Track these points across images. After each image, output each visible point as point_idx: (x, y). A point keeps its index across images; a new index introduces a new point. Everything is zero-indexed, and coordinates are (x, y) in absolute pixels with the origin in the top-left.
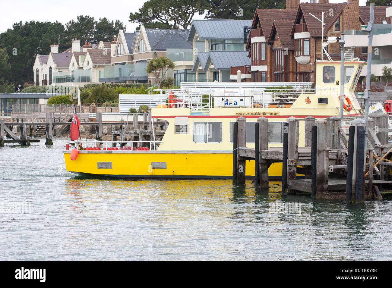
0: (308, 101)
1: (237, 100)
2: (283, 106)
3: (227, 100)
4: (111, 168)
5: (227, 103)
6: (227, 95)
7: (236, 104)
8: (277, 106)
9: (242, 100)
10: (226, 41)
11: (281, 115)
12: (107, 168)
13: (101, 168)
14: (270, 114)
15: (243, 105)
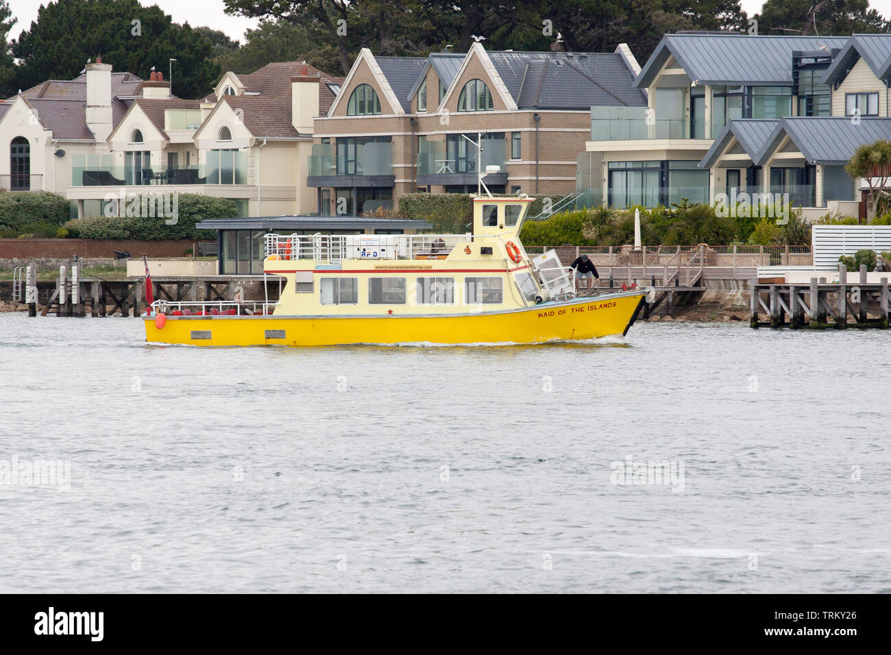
0: (468, 251)
1: (377, 250)
2: (436, 257)
3: (364, 250)
4: (210, 338)
5: (364, 254)
6: (363, 243)
7: (375, 254)
8: (428, 257)
9: (383, 250)
10: (753, 88)
11: (433, 269)
12: (204, 338)
13: (196, 339)
14: (420, 267)
15: (385, 256)
